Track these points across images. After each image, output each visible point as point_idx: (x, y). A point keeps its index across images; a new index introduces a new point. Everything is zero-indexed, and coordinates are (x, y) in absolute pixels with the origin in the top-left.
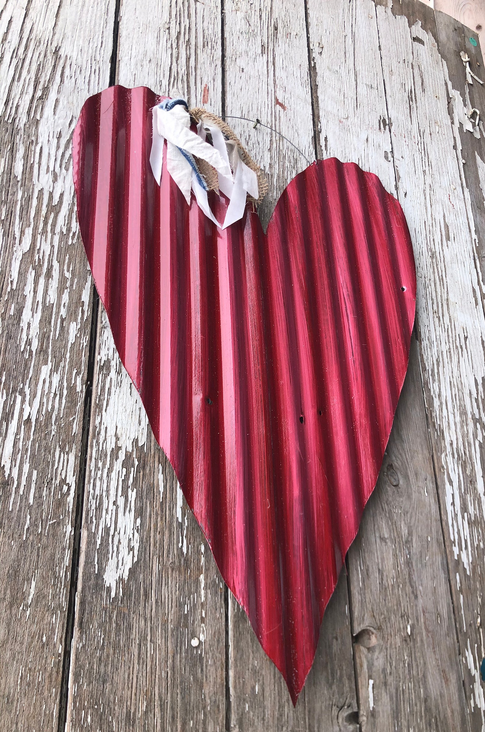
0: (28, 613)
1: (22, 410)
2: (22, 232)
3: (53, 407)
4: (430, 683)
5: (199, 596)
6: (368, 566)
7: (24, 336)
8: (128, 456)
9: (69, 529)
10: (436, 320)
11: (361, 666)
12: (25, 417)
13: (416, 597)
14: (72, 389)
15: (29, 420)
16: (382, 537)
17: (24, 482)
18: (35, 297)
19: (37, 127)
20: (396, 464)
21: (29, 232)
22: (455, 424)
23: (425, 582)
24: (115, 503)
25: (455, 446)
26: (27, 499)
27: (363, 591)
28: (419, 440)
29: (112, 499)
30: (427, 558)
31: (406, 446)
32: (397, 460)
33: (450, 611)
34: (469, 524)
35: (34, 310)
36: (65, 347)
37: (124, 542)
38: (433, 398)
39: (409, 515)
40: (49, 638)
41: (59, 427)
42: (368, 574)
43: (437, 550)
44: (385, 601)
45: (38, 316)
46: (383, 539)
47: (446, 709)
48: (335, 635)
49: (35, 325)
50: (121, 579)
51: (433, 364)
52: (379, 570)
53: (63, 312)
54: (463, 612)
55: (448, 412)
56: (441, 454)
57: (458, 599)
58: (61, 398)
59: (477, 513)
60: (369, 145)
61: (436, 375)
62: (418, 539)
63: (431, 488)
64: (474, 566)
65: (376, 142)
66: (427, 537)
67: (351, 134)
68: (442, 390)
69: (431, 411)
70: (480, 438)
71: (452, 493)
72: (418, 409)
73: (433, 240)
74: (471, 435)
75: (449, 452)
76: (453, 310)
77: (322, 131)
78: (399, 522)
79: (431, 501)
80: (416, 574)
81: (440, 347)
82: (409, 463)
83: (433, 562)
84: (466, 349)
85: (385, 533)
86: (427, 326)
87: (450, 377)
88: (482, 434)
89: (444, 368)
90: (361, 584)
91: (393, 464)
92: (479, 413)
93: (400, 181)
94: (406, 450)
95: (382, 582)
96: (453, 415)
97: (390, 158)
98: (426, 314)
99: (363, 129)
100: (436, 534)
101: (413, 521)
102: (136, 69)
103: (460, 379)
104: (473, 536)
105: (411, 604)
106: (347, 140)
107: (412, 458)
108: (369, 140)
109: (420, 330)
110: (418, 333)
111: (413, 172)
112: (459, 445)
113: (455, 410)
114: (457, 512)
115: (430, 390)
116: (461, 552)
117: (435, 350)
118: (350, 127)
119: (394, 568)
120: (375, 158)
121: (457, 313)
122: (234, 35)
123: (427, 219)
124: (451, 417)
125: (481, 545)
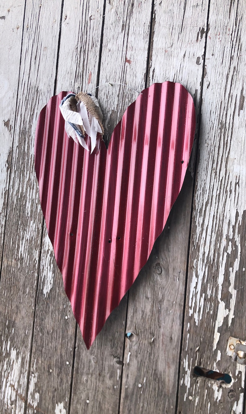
1: (26, 236)
2: (27, 173)
3: (33, 235)
4: (159, 364)
5: (69, 303)
6: (137, 308)
7: (27, 212)
8: (52, 252)
9: (36, 274)
10: (213, 175)
11: (126, 346)
12: (27, 239)
13: (160, 327)
14: (38, 228)
16: (147, 296)
17: (26, 259)
18: (29, 197)
19: (31, 128)
20: (162, 263)
21: (28, 172)
22: (211, 242)
23: (166, 322)
24: (47, 268)
25: (206, 255)
26: (27, 264)
27: (132, 317)
28: (180, 251)
29: (47, 267)
30: (171, 311)
31: (171, 254)
32: (163, 261)
33: (179, 339)
34: (205, 300)
36: (37, 214)
37: (49, 281)
38: (196, 227)
39: (164, 289)
41: (35, 242)
42: (136, 311)
43: (178, 309)
44: (143, 324)
45: (30, 204)
46: (147, 298)
47: (166, 378)
48: (117, 331)
49: (29, 207)
50: (48, 292)
51: (203, 205)
52: (142, 311)
53: (37, 202)
54: (187, 342)
55: (206, 235)
56: (194, 260)
57: (186, 335)
58: (35, 232)
59: (213, 295)
60: (185, 59)
61: (203, 212)
62: (167, 301)
63: (182, 277)
64: (202, 322)
65: (192, 54)
66: (173, 302)
67: (173, 57)
68: (205, 221)
69: (193, 234)
70: (229, 251)
71: (197, 281)
72: (184, 233)
73: (226, 114)
74: (222, 249)
75: (201, 259)
76: (231, 164)
77: (152, 66)
78: (158, 292)
79: (180, 284)
80: (162, 317)
81: (212, 193)
82: (171, 263)
83: (174, 314)
84: (235, 191)
85: (149, 295)
86: (204, 181)
87: (215, 213)
88: (231, 249)
89: (211, 207)
90: (132, 314)
91: (160, 263)
92: (234, 235)
93: (206, 77)
94: (170, 256)
95: (143, 316)
96: (210, 237)
97: (201, 61)
98: (205, 172)
99: (183, 48)
100: (179, 301)
101: (166, 293)
102: (63, 81)
103: (223, 213)
104: (206, 306)
105: (157, 330)
106: (169, 63)
107: (173, 260)
108: (186, 54)
109: (197, 185)
110: (195, 186)
111: (221, 63)
112: (210, 255)
113: (213, 234)
114: (197, 292)
115: (196, 222)
116: (195, 313)
117: (206, 196)
118: (173, 52)
119: (151, 312)
120: (188, 67)
121: (235, 166)
122: (108, 28)
123: (225, 99)
124: (208, 238)
125: (211, 312)
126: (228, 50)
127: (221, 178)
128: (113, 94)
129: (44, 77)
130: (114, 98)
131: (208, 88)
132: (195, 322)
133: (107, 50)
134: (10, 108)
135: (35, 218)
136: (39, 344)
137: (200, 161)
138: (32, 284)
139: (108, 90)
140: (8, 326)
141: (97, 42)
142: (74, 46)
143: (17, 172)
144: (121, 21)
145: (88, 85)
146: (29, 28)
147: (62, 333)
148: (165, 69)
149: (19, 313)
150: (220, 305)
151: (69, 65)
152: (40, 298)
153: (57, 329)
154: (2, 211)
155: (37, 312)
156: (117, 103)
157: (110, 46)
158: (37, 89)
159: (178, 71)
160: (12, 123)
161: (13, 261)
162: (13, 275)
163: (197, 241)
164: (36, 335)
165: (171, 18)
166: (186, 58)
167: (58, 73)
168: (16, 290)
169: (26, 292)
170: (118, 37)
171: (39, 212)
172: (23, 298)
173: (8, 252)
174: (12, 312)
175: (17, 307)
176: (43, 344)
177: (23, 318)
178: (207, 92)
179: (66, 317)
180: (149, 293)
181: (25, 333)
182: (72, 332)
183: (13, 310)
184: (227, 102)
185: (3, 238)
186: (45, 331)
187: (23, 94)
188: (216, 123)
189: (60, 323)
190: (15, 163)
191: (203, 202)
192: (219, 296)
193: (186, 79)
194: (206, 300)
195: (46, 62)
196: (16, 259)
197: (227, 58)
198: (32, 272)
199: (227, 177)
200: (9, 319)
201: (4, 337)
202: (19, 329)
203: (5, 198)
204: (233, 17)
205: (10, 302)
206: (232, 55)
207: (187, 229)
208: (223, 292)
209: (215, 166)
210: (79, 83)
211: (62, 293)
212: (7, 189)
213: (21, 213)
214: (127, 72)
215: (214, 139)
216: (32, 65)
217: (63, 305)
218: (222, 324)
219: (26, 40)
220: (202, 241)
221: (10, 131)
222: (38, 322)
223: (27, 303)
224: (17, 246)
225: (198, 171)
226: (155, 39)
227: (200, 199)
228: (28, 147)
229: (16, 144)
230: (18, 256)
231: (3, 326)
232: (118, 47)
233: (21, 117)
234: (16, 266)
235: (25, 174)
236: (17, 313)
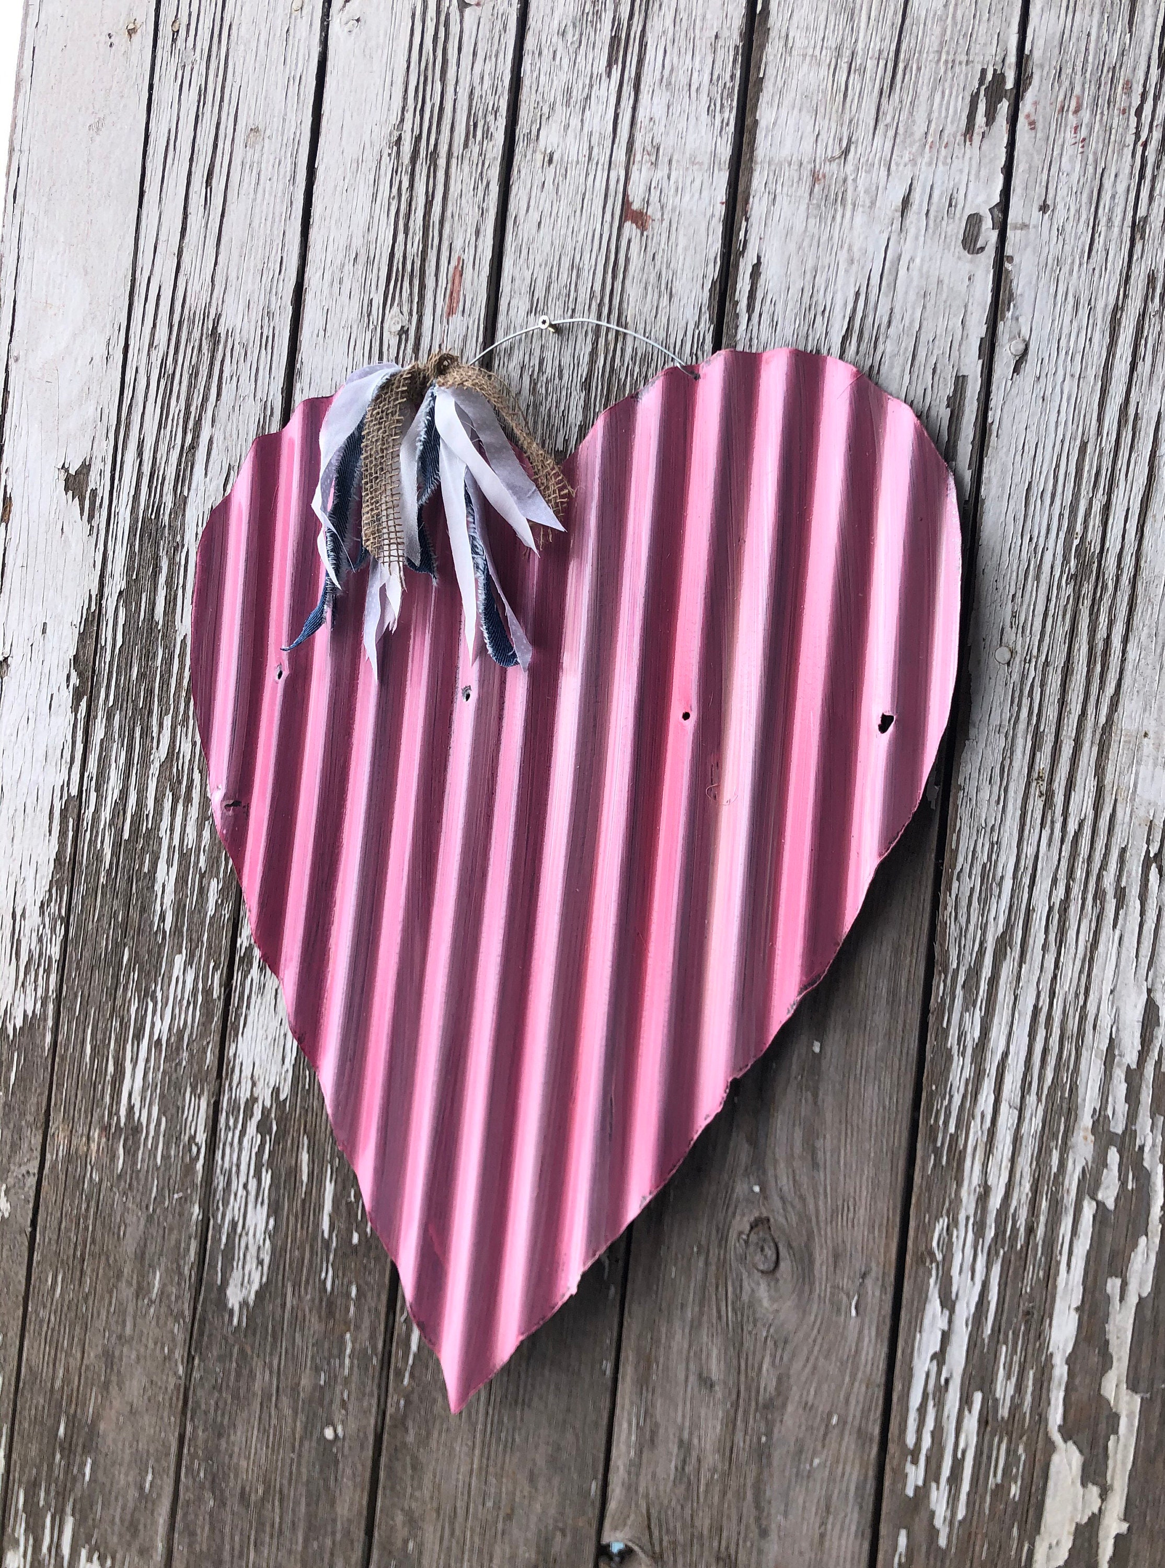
0: (152, 1310)
1: (153, 1025)
3: (186, 1023)
5: (342, 1365)
6: (657, 1425)
7: (158, 908)
8: (266, 1113)
9: (196, 1210)
10: (1037, 804)
12: (156, 1037)
13: (764, 1533)
14: (208, 992)
15: (159, 1040)
16: (705, 1375)
17: (152, 1133)
18: (171, 838)
19: (184, 515)
20: (781, 1219)
21: (168, 721)
22: (1017, 1140)
23: (795, 1511)
24: (245, 1186)
25: (995, 1202)
26: (155, 1157)
27: (634, 1467)
28: (868, 1171)
29: (243, 1179)
30: (816, 1461)
31: (825, 1178)
32: (784, 1209)
34: (983, 1422)
35: (169, 863)
36: (203, 922)
37: (253, 1250)
38: (950, 1058)
39: (789, 1348)
40: (171, 1351)
41: (191, 1056)
42: (652, 1441)
43: (851, 1454)
44: (682, 1508)
45: (174, 870)
46: (706, 1382)
49: (170, 888)
50: (246, 1304)
52: (681, 1441)
53: (203, 864)
56: (937, 1218)
58: (194, 1008)
59: (1022, 1403)
60: (907, 222)
61: (983, 986)
62: (800, 1411)
63: (876, 1301)
64: (970, 1534)
65: (940, 198)
66: (830, 1416)
67: (849, 207)
68: (994, 1034)
69: (931, 1094)
70: (1109, 1194)
71: (946, 1328)
72: (888, 1081)
73: (1107, 508)
74: (1072, 1182)
75: (968, 1218)
76: (1124, 759)
77: (750, 246)
78: (758, 1356)
79: (866, 1332)
80: (775, 1486)
81: (1026, 896)
82: (822, 1225)
83: (831, 1479)
84: (1143, 898)
85: (715, 1370)
86: (989, 829)
87: (1042, 995)
88: (1117, 1184)
89: (1020, 967)
90: (632, 1453)
91: (772, 1220)
92: (1132, 1117)
93: (1009, 315)
94: (821, 1191)
95: (683, 1469)
96: (1017, 1113)
97: (989, 236)
98: (996, 789)
99: (897, 165)
100: (858, 1414)
101: (797, 1366)
102: (331, 294)
103: (1081, 1003)
104: (989, 1458)
105: (749, 1544)
106: (830, 238)
107: (835, 1212)
108: (916, 197)
109: (954, 847)
110: (947, 855)
111: (1083, 252)
112: (1014, 1203)
113: (1032, 1099)
114: (947, 1381)
115: (946, 1032)
116: (934, 1485)
117: (1000, 908)
118: (850, 182)
119: (720, 1450)
120: (922, 260)
121: (1142, 768)
122: (545, 52)
123: (1099, 433)
124: (1007, 1117)
125: (1015, 1490)
126: (1121, 188)
127: (1072, 827)
128: (561, 371)
129: (248, 270)
130: (564, 393)
131: (1016, 370)
132: (933, 1533)
133: (539, 157)
134: (90, 411)
135: (194, 944)
136: (205, 1548)
137: (973, 732)
138: (178, 1255)
139: (537, 353)
140: (66, 1445)
141: (490, 118)
142: (386, 130)
143: (117, 717)
144: (608, 17)
145: (445, 320)
146: (183, 33)
147: (308, 1505)
148: (810, 265)
149: (114, 1389)
150: (1056, 1459)
151: (361, 219)
152: (211, 1324)
153: (285, 1482)
154: (51, 895)
155: (198, 1394)
156: (580, 417)
157: (550, 137)
158: (215, 328)
159: (875, 280)
160: (97, 481)
161: (96, 1134)
162: (93, 1204)
163: (952, 1129)
164: (188, 1502)
165: (843, 18)
166: (912, 215)
167: (310, 256)
168: (105, 1274)
169: (149, 1292)
170: (589, 97)
171: (211, 912)
172: (135, 1318)
173: (73, 1092)
174: (86, 1378)
175: (108, 1357)
176: (220, 1549)
177: (133, 1412)
178: (1014, 391)
179: (329, 1433)
180: (714, 1361)
181: (142, 1488)
182: (352, 1504)
183: (87, 1367)
184: (1108, 444)
185: (50, 1023)
186: (232, 1486)
187: (151, 345)
188: (1054, 549)
189: (300, 1456)
190: (110, 673)
191: (984, 934)
192: (1056, 1416)
193: (912, 322)
194: (987, 1423)
195: (254, 200)
196: (105, 1129)
197: (1116, 230)
198: (176, 1196)
199: (1104, 823)
200: (72, 1411)
201: (47, 1492)
202: (113, 1464)
203: (63, 833)
204: (1149, 22)
205: (77, 1328)
206: (1141, 212)
207: (904, 1063)
208: (1074, 1397)
209: (1043, 761)
210: (405, 309)
211: (310, 1311)
212: (74, 792)
213: (135, 915)
214: (631, 268)
215: (1044, 626)
216: (191, 209)
217: (317, 1370)
218: (1066, 1556)
219: (166, 91)
220: (976, 1132)
221: (91, 517)
222: (200, 1442)
223: (151, 1345)
224: (111, 1068)
225: (961, 781)
226: (765, 114)
227: (968, 921)
228: (171, 601)
229: (116, 584)
230: (117, 1113)
231: (45, 1441)
232: (586, 146)
233: (140, 454)
234: (106, 1160)
235: (155, 729)
236: (106, 1386)
